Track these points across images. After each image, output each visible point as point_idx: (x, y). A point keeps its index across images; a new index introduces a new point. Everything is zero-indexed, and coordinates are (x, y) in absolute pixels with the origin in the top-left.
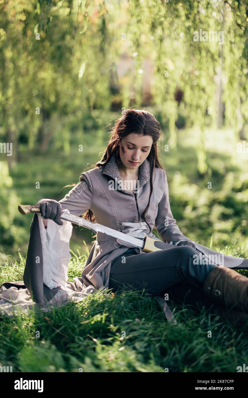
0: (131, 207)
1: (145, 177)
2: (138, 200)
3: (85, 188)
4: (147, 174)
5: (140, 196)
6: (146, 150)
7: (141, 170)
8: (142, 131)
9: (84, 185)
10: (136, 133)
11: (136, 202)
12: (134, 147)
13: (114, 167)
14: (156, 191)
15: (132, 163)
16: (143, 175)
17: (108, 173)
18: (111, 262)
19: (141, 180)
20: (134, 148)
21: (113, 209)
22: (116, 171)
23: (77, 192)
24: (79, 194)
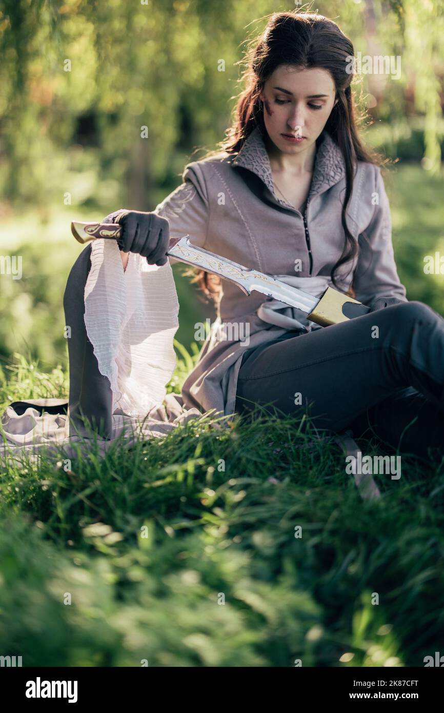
0: (293, 241)
1: (326, 175)
2: (311, 225)
3: (191, 196)
4: (332, 169)
5: (314, 218)
6: (319, 105)
7: (317, 161)
8: (304, 58)
9: (190, 190)
10: (290, 65)
11: (306, 231)
12: (289, 99)
13: (257, 149)
14: (355, 209)
15: (289, 138)
16: (322, 172)
17: (243, 163)
18: (242, 357)
19: (317, 183)
20: (289, 101)
21: (250, 244)
22: (261, 157)
23: (174, 206)
24: (179, 211)
